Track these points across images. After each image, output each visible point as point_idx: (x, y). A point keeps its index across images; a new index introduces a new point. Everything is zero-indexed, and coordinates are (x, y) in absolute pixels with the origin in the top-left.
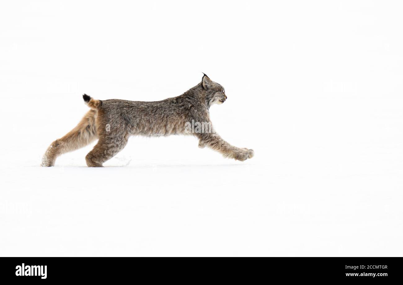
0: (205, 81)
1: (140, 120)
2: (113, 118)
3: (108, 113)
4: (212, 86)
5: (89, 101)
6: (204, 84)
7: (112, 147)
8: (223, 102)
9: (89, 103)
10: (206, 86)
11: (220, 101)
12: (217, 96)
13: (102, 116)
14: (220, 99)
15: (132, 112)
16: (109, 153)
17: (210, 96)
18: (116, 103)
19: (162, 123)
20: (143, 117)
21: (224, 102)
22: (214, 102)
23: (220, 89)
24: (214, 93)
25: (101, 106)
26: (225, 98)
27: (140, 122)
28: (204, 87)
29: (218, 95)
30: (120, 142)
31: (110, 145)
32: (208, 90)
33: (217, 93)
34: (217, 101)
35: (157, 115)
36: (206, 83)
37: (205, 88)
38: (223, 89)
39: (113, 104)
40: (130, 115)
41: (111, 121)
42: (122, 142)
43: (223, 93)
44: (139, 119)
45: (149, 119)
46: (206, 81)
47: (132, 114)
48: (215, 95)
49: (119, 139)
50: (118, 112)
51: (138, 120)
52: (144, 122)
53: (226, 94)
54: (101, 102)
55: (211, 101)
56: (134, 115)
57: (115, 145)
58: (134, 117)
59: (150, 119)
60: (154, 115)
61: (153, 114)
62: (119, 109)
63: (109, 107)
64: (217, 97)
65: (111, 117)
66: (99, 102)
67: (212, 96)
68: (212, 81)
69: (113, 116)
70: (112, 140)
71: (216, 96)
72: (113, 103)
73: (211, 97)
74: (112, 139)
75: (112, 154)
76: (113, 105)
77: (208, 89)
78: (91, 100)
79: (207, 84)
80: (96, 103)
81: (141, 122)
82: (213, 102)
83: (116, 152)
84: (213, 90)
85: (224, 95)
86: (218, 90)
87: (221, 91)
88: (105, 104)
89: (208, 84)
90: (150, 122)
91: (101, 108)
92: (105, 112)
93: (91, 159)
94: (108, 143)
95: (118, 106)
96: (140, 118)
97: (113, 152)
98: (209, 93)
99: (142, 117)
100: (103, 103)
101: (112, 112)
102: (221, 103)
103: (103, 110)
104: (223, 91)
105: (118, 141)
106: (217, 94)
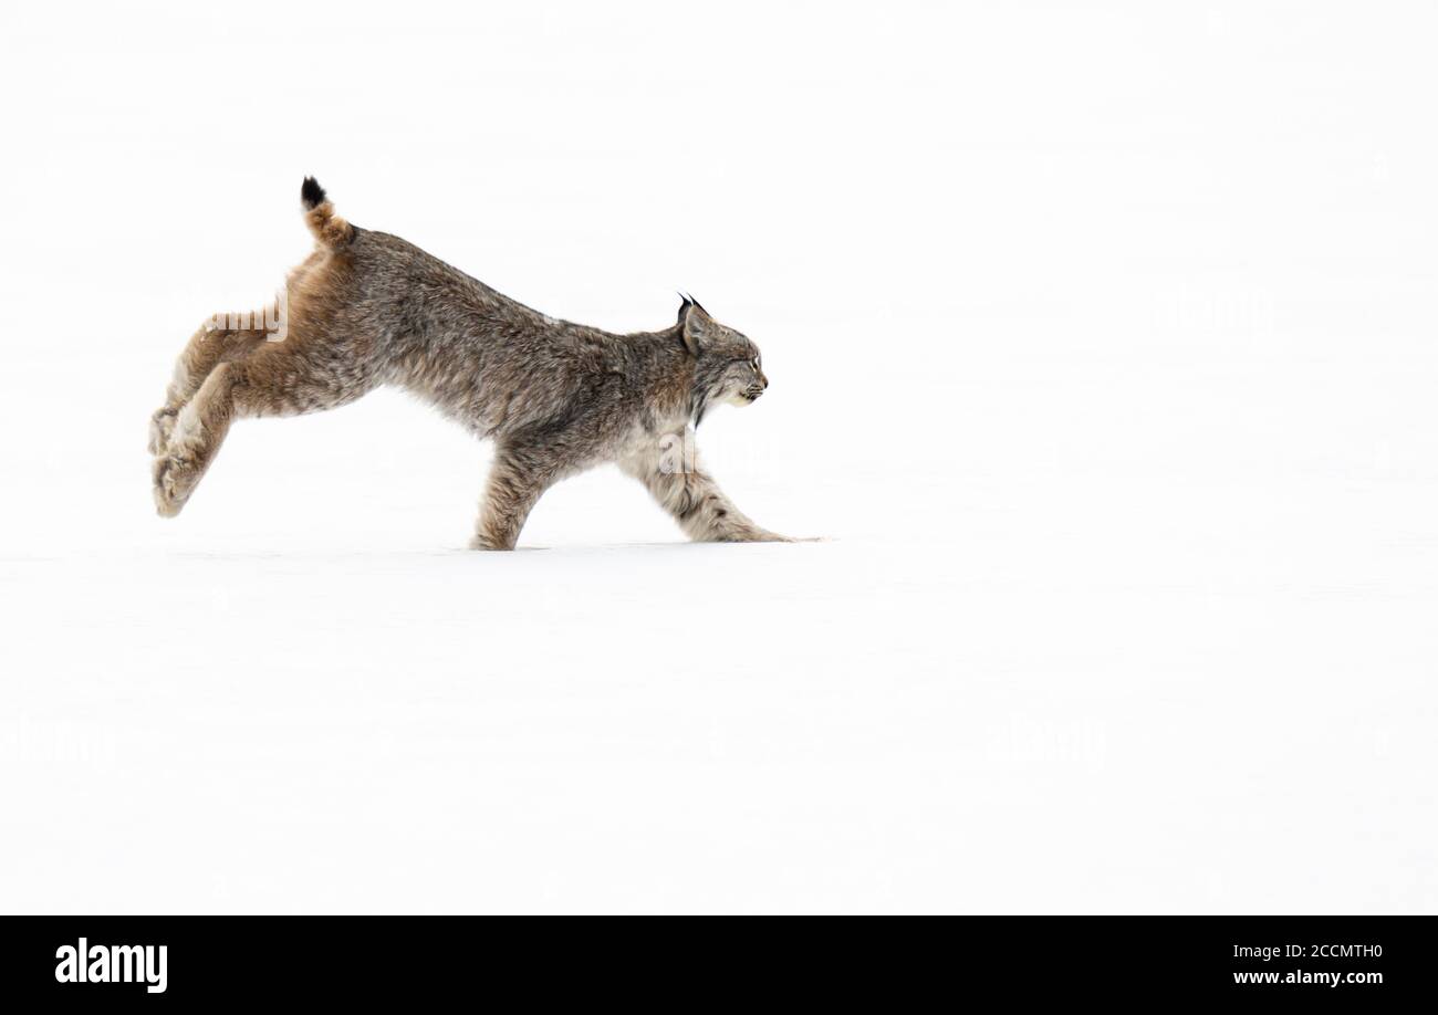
0: (691, 324)
1: (455, 339)
2: (374, 297)
3: (366, 277)
4: (715, 340)
5: (314, 207)
6: (687, 334)
7: (322, 384)
8: (752, 398)
9: (313, 211)
10: (696, 341)
11: (743, 395)
12: (733, 378)
13: (344, 273)
14: (744, 387)
15: (441, 306)
16: (300, 396)
17: (709, 378)
18: (401, 251)
19: (510, 382)
20: (465, 336)
21: (758, 400)
22: (720, 398)
23: (743, 355)
24: (723, 368)
25: (351, 242)
26: (762, 384)
27: (451, 346)
28: (688, 342)
29: (738, 373)
30: (354, 382)
31: (319, 374)
32: (703, 360)
33: (734, 366)
34: (732, 394)
35: (511, 350)
36: (695, 330)
37: (692, 348)
38: (756, 352)
39: (389, 251)
40: (433, 311)
41: (366, 302)
42: (359, 382)
43: (755, 366)
44: (454, 334)
45: (482, 351)
46: (697, 325)
47: (438, 310)
48: (726, 374)
49: (356, 371)
50: (393, 289)
51: (448, 337)
52: (462, 350)
53: (766, 370)
54: (355, 231)
55: (712, 393)
56: (442, 316)
57: (333, 385)
58: (442, 322)
59: (484, 354)
60: (505, 346)
61: (501, 341)
62: (401, 280)
63: (371, 258)
64: (731, 381)
65: (369, 292)
66: (344, 227)
67: (713, 378)
68: (716, 325)
69: (377, 293)
70: (334, 364)
71: (728, 377)
72: (392, 248)
73: (713, 382)
74: (334, 357)
75: (304, 404)
76: (390, 256)
77: (701, 352)
78: (321, 206)
79: (698, 336)
80: (334, 223)
81: (456, 347)
82: (717, 395)
83: (320, 406)
84: (718, 356)
85: (759, 376)
86: (736, 357)
87: (747, 359)
88: (365, 240)
89: (704, 333)
90: (479, 358)
91: (347, 251)
92: (358, 268)
93: (235, 384)
94: (317, 365)
95: (409, 266)
96: (457, 334)
97: (312, 401)
98: (704, 368)
99: (463, 332)
100: (358, 238)
101: (380, 278)
102: (744, 401)
103: (349, 259)
104: (756, 360)
105: (349, 372)
106: (732, 370)
